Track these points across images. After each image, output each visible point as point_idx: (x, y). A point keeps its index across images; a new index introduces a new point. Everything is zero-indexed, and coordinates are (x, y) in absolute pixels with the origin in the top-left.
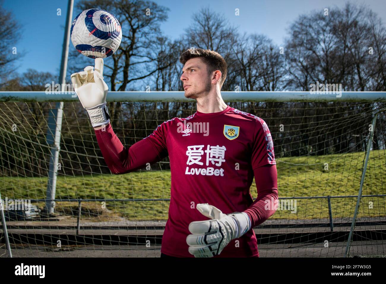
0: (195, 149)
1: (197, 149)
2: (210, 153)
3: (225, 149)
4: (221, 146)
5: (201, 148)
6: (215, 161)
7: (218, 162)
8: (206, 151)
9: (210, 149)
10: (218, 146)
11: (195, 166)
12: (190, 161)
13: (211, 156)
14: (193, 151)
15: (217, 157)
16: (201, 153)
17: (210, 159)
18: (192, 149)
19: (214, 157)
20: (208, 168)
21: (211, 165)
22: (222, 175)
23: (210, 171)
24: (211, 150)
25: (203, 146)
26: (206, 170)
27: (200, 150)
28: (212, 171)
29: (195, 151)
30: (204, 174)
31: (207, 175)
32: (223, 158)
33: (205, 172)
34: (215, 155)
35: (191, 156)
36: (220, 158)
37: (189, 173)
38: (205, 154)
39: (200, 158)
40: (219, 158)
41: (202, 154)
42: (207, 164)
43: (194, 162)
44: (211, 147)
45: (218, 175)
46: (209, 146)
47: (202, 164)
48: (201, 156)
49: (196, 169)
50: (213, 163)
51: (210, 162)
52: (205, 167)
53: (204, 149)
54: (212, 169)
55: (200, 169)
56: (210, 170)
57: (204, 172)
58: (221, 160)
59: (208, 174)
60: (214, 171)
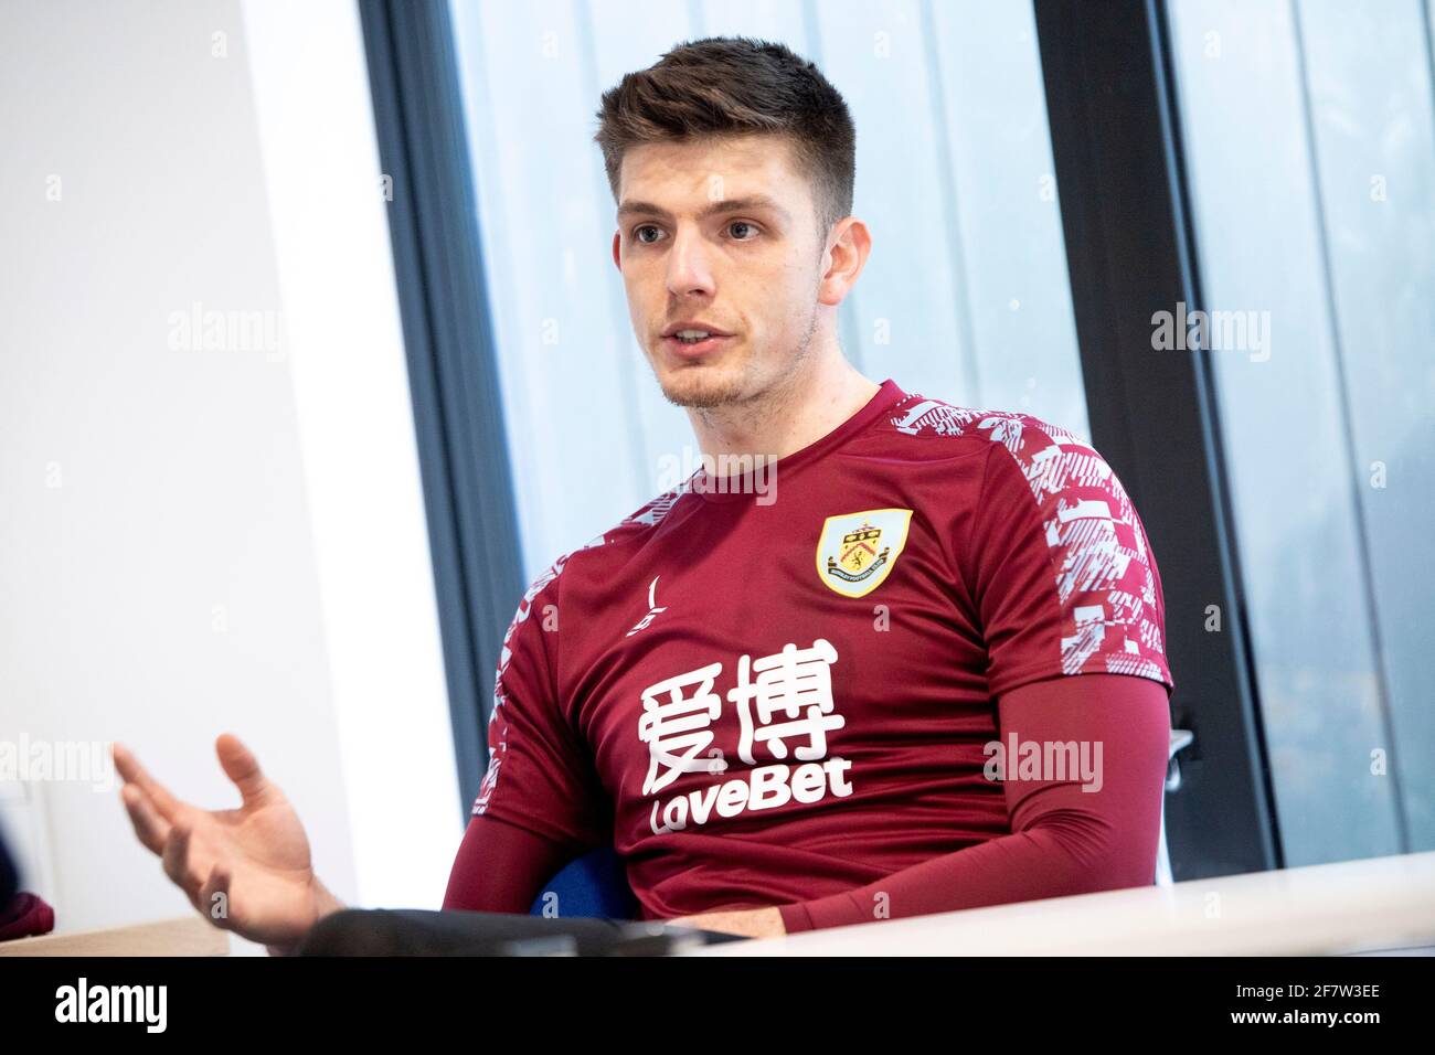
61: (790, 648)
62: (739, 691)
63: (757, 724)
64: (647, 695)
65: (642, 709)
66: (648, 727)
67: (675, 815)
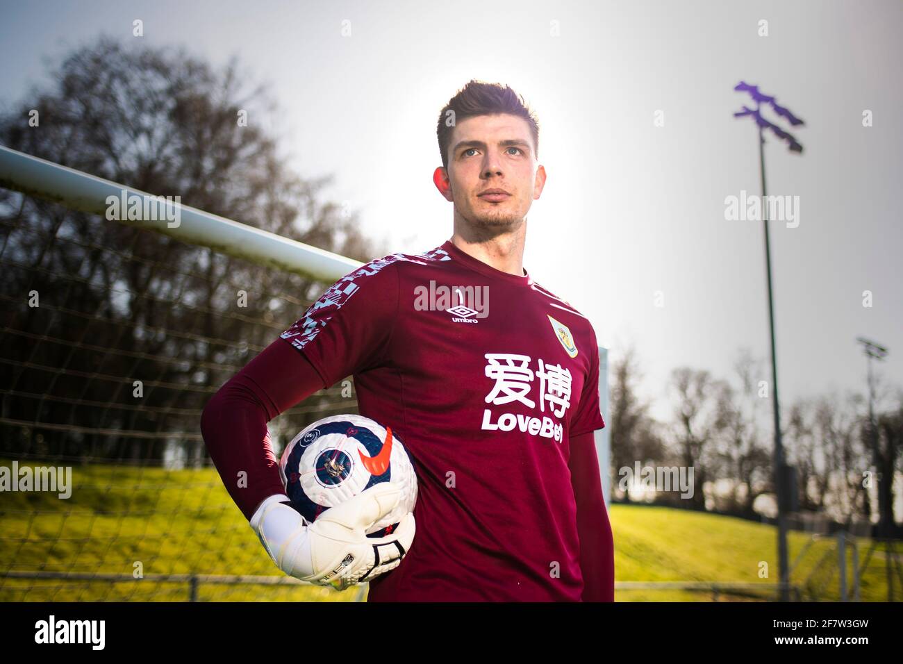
0: (510, 363)
2: (546, 382)
3: (571, 378)
4: (563, 367)
5: (525, 365)
6: (555, 404)
7: (560, 408)
8: (537, 374)
9: (546, 371)
11: (516, 408)
12: (501, 394)
13: (550, 390)
14: (505, 368)
15: (559, 394)
16: (528, 375)
17: (548, 397)
18: (503, 362)
19: (555, 393)
20: (544, 419)
21: (548, 411)
22: (561, 441)
23: (548, 427)
24: (549, 372)
25: (529, 359)
26: (541, 421)
27: (524, 369)
28: (550, 428)
29: (512, 367)
30: (536, 433)
31: (541, 434)
32: (569, 398)
33: (538, 426)
34: (555, 388)
35: (505, 380)
36: (565, 397)
37: (494, 427)
38: (537, 380)
39: (527, 388)
40: (562, 397)
41: (532, 378)
42: (542, 408)
43: (512, 397)
44: (548, 366)
45: (557, 439)
46: (541, 362)
47: (531, 404)
48: (530, 383)
49: (520, 417)
50: (552, 408)
51: (546, 403)
52: (535, 413)
53: (533, 367)
54: (551, 422)
55: (528, 419)
56: (548, 423)
57: (535, 427)
58: (565, 404)
59: (543, 434)
60: (553, 429)
61: (559, 365)
62: (540, 374)
63: (546, 392)
64: (490, 357)
65: (486, 362)
66: (493, 372)
67: (507, 422)
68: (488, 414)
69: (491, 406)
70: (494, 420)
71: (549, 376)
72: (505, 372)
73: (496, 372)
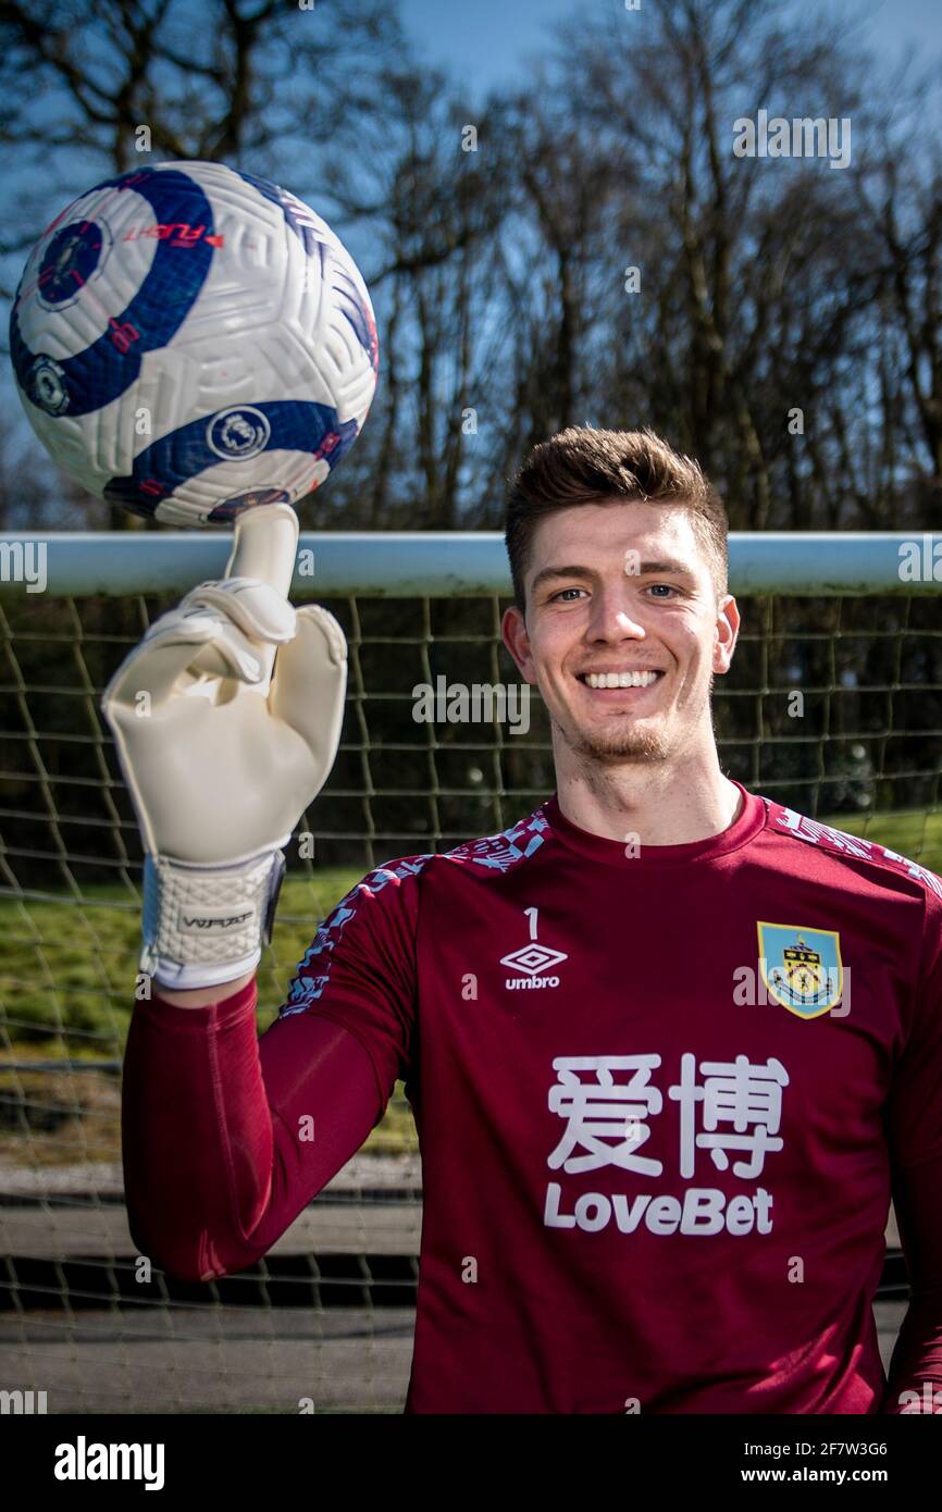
0: (605, 1077)
1: (622, 1077)
2: (699, 1106)
3: (784, 1079)
4: (758, 1059)
5: (644, 1075)
6: (728, 1152)
7: (746, 1156)
8: (674, 1093)
9: (700, 1080)
10: (742, 1060)
11: (612, 1180)
12: (579, 1151)
13: (710, 1123)
14: (592, 1091)
15: (740, 1127)
16: (645, 1103)
17: (706, 1141)
18: (588, 1077)
19: (725, 1127)
20: (693, 1195)
21: (707, 1174)
22: (765, 1227)
23: (703, 1211)
24: (708, 1082)
25: (655, 1060)
26: (682, 1201)
27: (638, 1087)
28: (711, 1211)
29: (607, 1088)
30: (669, 1230)
31: (684, 1230)
32: (774, 1127)
33: (673, 1214)
34: (726, 1115)
35: (586, 1120)
36: (759, 1130)
37: (567, 1222)
38: (671, 1108)
40: (750, 1129)
41: (656, 1107)
42: (687, 1169)
43: (601, 1157)
44: (706, 1068)
45: (745, 1229)
46: (688, 1060)
47: (653, 1168)
48: (648, 1120)
49: (620, 1201)
50: (721, 1162)
51: (703, 1156)
52: (671, 1184)
53: (664, 1078)
54: (716, 1196)
55: (642, 1201)
56: (704, 1202)
57: (665, 1216)
58: (764, 1144)
59: (690, 1228)
60: (724, 1212)
62: (684, 1093)
64: (564, 1065)
65: (553, 1079)
66: (564, 1101)
67: (592, 1212)
68: (554, 1191)
69: (560, 1175)
70: (566, 1207)
71: (710, 1093)
72: (590, 1101)
73: (570, 1101)
